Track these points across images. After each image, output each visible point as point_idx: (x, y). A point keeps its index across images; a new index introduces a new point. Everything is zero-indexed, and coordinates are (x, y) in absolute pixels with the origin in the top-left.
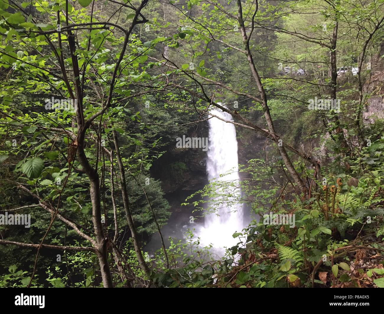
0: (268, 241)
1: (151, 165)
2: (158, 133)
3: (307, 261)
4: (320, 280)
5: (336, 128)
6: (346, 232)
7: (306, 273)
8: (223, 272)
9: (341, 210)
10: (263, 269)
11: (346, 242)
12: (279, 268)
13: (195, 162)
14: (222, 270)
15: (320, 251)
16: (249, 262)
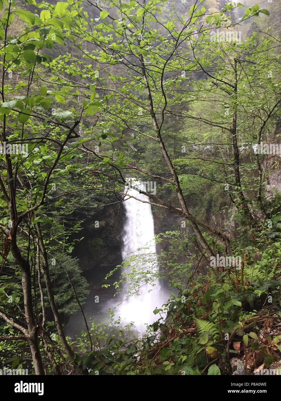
0: (187, 315)
1: (73, 248)
2: (74, 209)
3: (222, 332)
4: (235, 350)
5: (242, 203)
6: (255, 302)
7: (222, 345)
8: (145, 350)
9: (249, 282)
10: (184, 343)
11: (255, 312)
12: (198, 341)
13: (112, 238)
14: (145, 347)
15: (233, 322)
16: (170, 337)
